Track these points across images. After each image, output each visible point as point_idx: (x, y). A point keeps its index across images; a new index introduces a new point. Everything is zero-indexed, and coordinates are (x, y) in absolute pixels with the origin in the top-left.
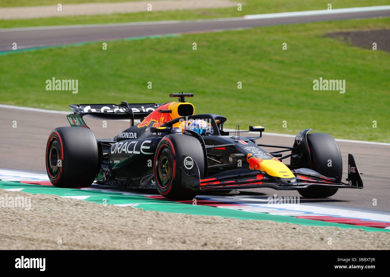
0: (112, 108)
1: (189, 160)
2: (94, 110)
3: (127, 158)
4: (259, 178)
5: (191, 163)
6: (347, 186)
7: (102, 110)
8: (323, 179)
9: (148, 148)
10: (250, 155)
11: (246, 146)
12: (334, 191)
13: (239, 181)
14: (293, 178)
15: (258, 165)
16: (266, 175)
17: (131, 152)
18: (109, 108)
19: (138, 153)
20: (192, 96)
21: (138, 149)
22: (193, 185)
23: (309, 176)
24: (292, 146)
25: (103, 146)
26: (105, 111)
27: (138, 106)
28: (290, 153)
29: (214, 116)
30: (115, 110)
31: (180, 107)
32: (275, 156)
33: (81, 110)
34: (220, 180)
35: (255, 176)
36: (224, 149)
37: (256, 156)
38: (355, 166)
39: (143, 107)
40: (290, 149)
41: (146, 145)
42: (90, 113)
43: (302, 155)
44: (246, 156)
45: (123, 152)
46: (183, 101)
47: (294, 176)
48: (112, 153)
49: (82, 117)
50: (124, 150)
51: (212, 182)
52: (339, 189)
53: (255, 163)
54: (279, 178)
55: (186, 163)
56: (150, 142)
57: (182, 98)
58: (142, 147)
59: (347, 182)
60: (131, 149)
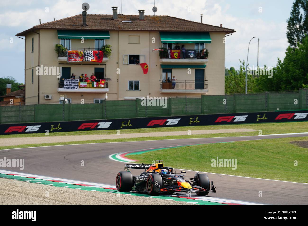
0: (139, 166)
1: (157, 182)
2: (133, 166)
3: (140, 182)
4: (180, 188)
5: (157, 183)
6: (211, 192)
7: (136, 166)
8: (202, 189)
9: (147, 178)
10: (178, 181)
11: (178, 178)
12: (207, 193)
13: (174, 189)
14: (191, 189)
15: (180, 184)
16: (183, 187)
17: (141, 180)
18: (138, 166)
19: (144, 180)
20: (163, 161)
21: (143, 179)
22: (158, 191)
23: (198, 188)
24: (194, 178)
25: (134, 178)
26: (137, 166)
27: (148, 165)
28: (193, 180)
29: (169, 168)
30: (140, 166)
31: (159, 165)
32: (186, 181)
33: (129, 166)
34: (167, 189)
35: (179, 188)
36: (171, 179)
37: (180, 181)
38: (213, 185)
39: (150, 165)
40: (193, 179)
41: (146, 177)
42: (131, 167)
43: (196, 181)
44: (177, 181)
45: (139, 180)
46: (160, 163)
47: (192, 188)
48: (136, 180)
49: (128, 168)
50: (139, 179)
51: (165, 190)
52: (209, 193)
53: (180, 183)
54: (186, 189)
55: (156, 183)
56: (147, 176)
57: (159, 162)
58: (145, 178)
59: (211, 191)
60: (141, 179)
